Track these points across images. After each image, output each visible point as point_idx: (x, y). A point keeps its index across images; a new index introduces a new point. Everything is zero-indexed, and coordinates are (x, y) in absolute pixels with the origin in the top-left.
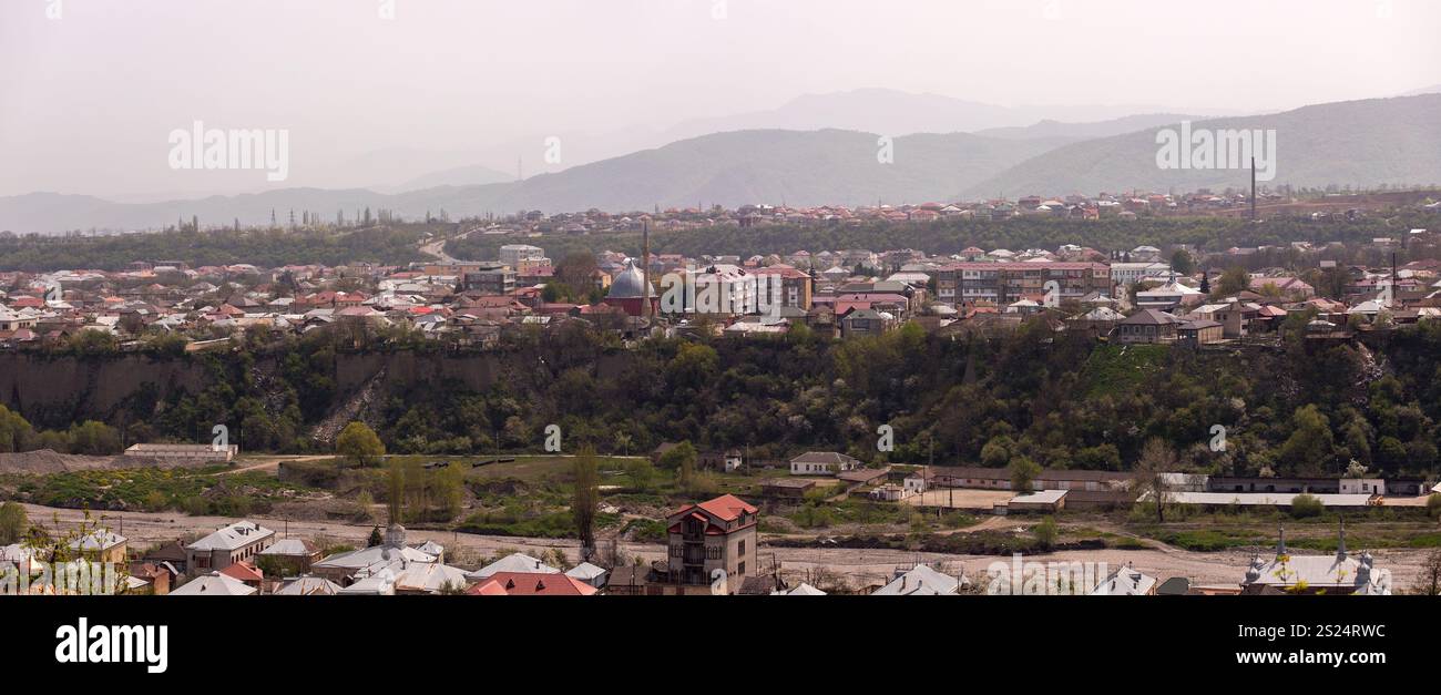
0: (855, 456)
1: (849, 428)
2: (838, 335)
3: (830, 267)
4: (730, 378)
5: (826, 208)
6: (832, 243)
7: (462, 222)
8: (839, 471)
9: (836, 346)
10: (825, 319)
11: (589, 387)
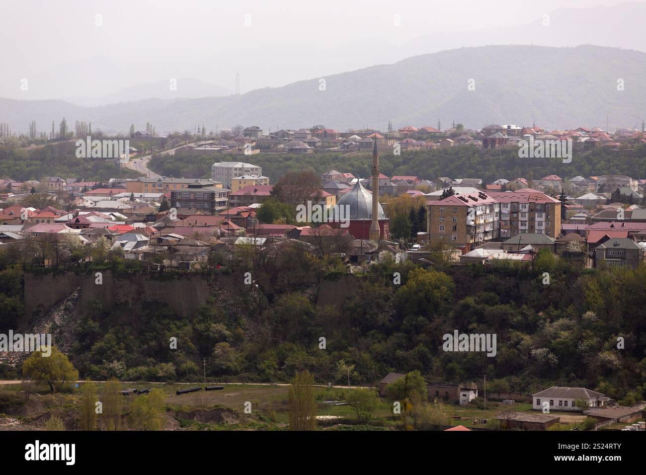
0: (605, 392)
1: (599, 363)
2: (589, 265)
3: (584, 193)
4: (466, 307)
5: (582, 130)
6: (588, 168)
7: (170, 137)
8: (587, 407)
9: (587, 276)
10: (575, 246)
11: (307, 313)
